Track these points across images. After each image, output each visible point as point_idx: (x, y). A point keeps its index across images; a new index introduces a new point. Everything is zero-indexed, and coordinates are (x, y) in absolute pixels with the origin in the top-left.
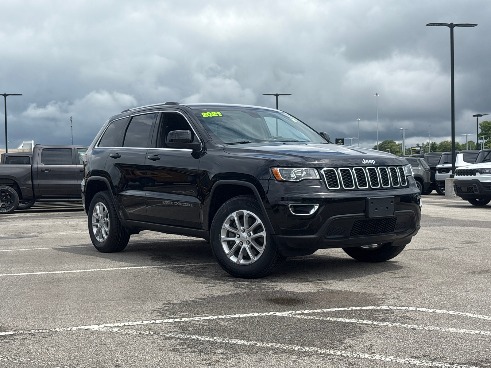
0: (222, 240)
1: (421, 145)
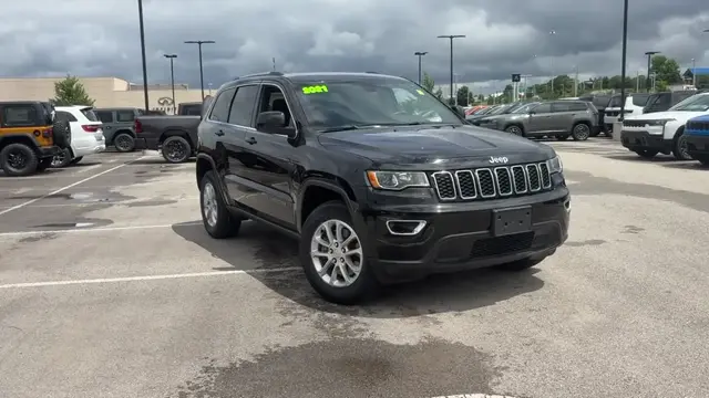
0: (312, 255)
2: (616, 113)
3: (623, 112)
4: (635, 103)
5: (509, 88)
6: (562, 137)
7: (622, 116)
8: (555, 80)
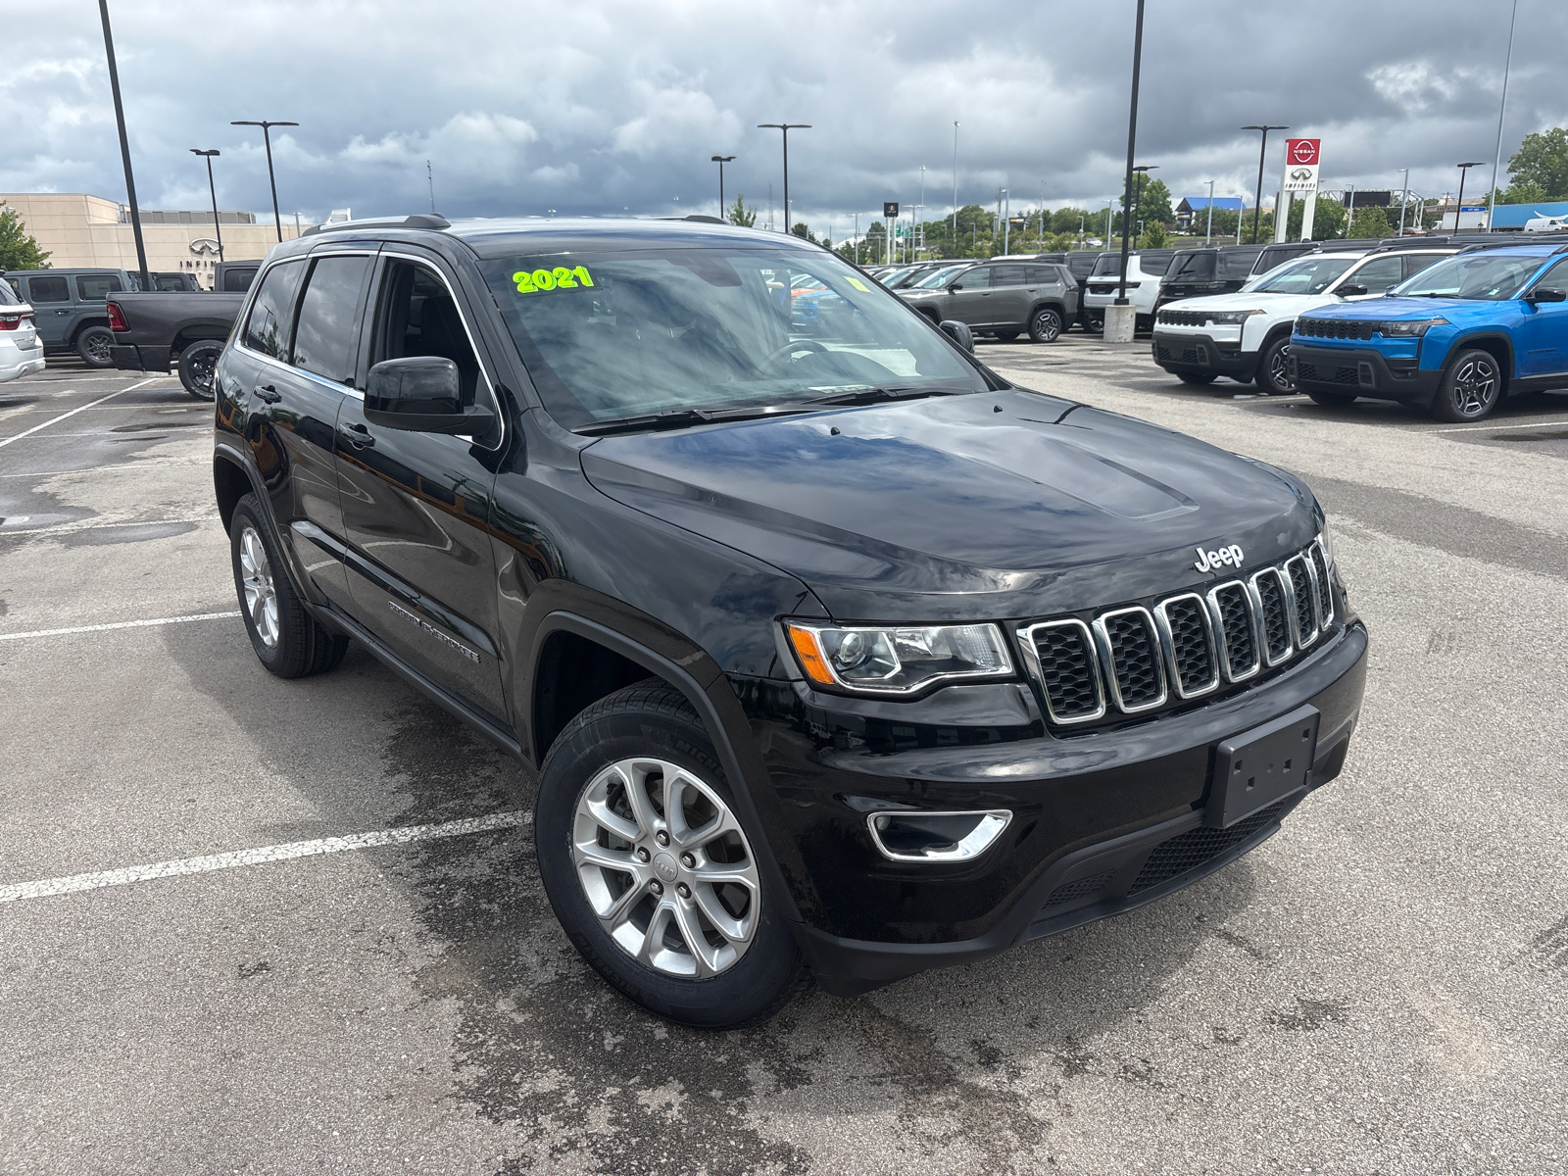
0: (579, 860)
1: (1025, 215)
2: (1108, 288)
3: (1123, 285)
4: (1146, 267)
5: (876, 228)
6: (1007, 336)
7: (1122, 294)
8: (959, 214)
